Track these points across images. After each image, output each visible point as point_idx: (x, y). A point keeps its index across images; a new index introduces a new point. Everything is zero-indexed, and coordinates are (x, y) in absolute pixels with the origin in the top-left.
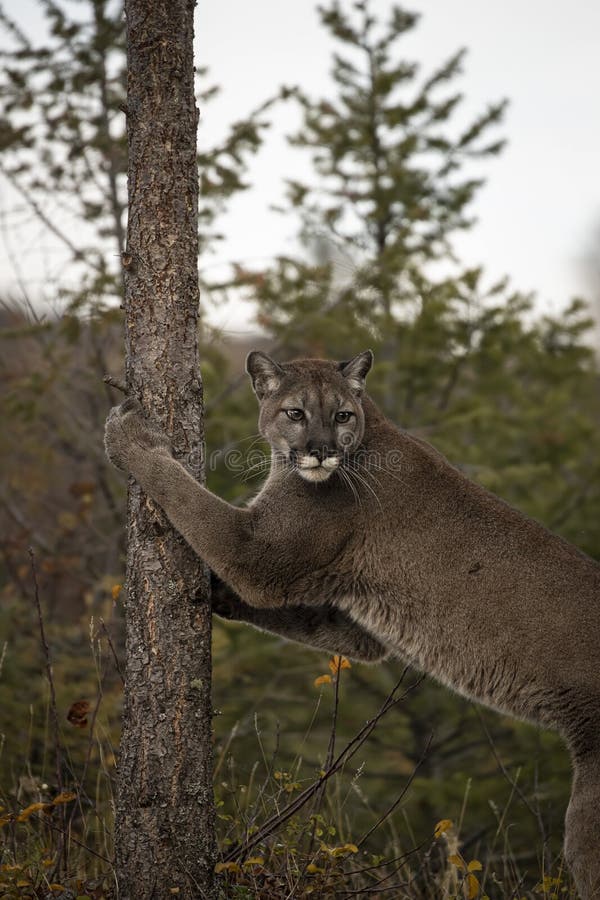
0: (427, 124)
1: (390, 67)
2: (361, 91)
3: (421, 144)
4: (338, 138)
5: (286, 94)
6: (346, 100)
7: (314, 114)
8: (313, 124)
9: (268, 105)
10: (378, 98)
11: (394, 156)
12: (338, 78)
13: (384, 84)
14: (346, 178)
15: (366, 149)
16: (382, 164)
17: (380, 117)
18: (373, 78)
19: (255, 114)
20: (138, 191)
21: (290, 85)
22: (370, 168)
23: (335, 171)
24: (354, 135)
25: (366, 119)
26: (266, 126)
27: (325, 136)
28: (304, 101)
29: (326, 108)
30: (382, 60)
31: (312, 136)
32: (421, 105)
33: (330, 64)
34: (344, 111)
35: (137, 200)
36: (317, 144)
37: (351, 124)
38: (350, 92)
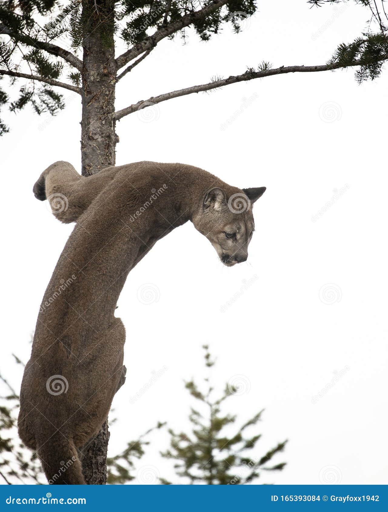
0: (242, 450)
1: (221, 416)
2: (204, 429)
3: (237, 461)
4: (189, 455)
5: (160, 425)
6: (196, 433)
7: (177, 439)
8: (175, 445)
9: (149, 431)
10: (214, 433)
11: (221, 467)
12: (192, 420)
13: (217, 425)
14: (193, 478)
15: (205, 463)
16: (214, 472)
17: (214, 444)
18: (212, 421)
19: (142, 436)
21: (162, 421)
22: (207, 474)
23: (187, 474)
24: (199, 453)
25: (206, 445)
26: (147, 443)
27: (182, 453)
28: (171, 432)
29: (183, 437)
30: (217, 411)
31: (175, 453)
32: (238, 439)
34: (194, 439)
36: (177, 457)
37: (197, 446)
38: (198, 428)
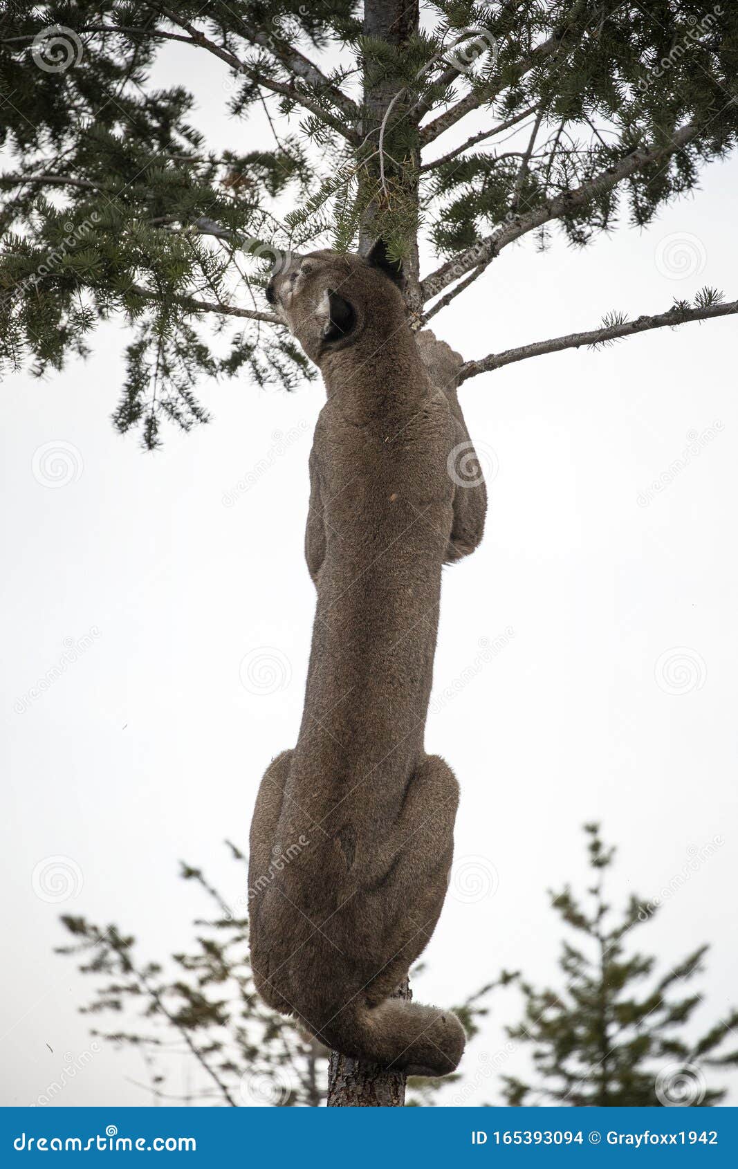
0: (664, 1025)
1: (622, 959)
2: (590, 985)
3: (655, 1047)
4: (562, 1033)
5: (506, 979)
6: (574, 992)
7: (538, 1004)
8: (534, 1015)
9: (487, 989)
10: (610, 993)
11: (623, 1057)
12: (567, 968)
13: (616, 977)
14: (571, 1078)
15: (593, 1049)
16: (611, 1067)
17: (609, 1015)
18: (604, 969)
19: (472, 999)
20: (340, 1078)
21: (511, 970)
22: (598, 1070)
23: (557, 1070)
24: (581, 1031)
25: (595, 1015)
26: (483, 1012)
27: (548, 1031)
28: (527, 990)
29: (551, 1000)
30: (615, 951)
31: (534, 1029)
32: (655, 1003)
33: (559, 952)
34: (571, 1004)
35: (338, 1088)
36: (540, 1038)
37: (578, 1018)
38: (578, 983)
